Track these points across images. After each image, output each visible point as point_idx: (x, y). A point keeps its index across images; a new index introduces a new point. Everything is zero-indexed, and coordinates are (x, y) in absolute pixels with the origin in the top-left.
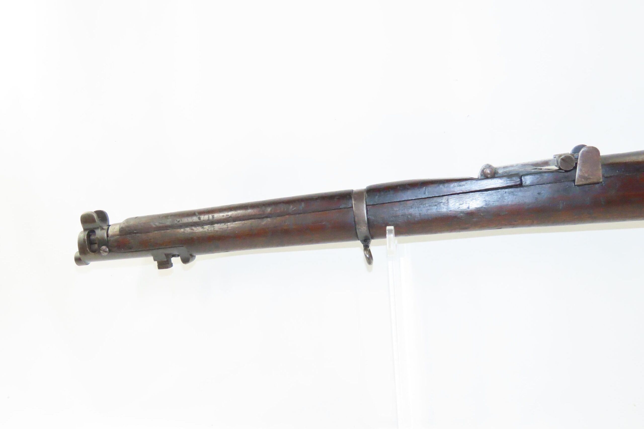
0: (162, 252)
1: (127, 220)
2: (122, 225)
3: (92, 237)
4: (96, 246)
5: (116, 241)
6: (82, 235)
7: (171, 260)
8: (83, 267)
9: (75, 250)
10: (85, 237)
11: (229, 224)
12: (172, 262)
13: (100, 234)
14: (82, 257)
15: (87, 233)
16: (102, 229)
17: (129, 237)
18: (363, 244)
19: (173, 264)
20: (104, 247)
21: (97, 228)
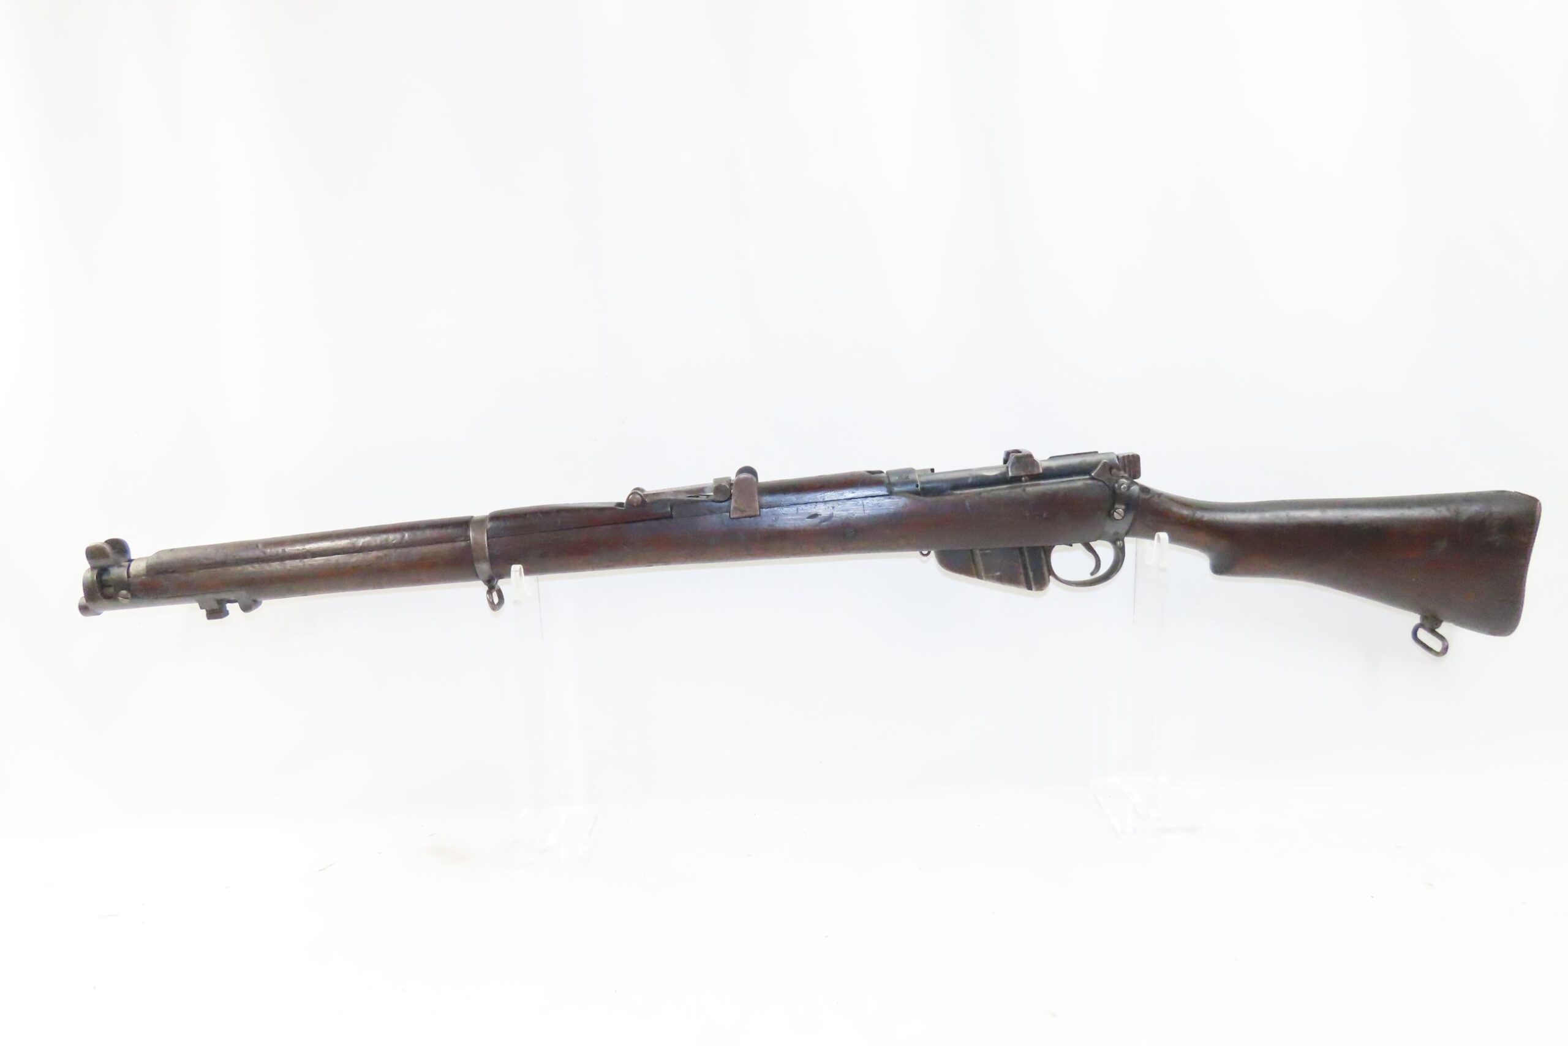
0: (211, 598)
1: (158, 554)
2: (150, 561)
3: (105, 577)
4: (111, 590)
5: (142, 584)
6: (89, 575)
7: (225, 606)
8: (91, 619)
9: (79, 595)
10: (93, 578)
11: (305, 560)
12: (228, 609)
13: (117, 572)
14: (90, 605)
15: (96, 572)
16: (120, 566)
17: (161, 578)
18: (487, 585)
19: (230, 612)
20: (124, 592)
21: (112, 566)
